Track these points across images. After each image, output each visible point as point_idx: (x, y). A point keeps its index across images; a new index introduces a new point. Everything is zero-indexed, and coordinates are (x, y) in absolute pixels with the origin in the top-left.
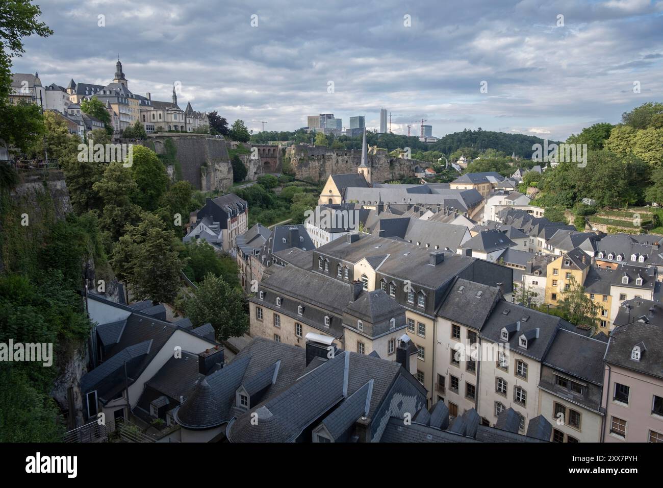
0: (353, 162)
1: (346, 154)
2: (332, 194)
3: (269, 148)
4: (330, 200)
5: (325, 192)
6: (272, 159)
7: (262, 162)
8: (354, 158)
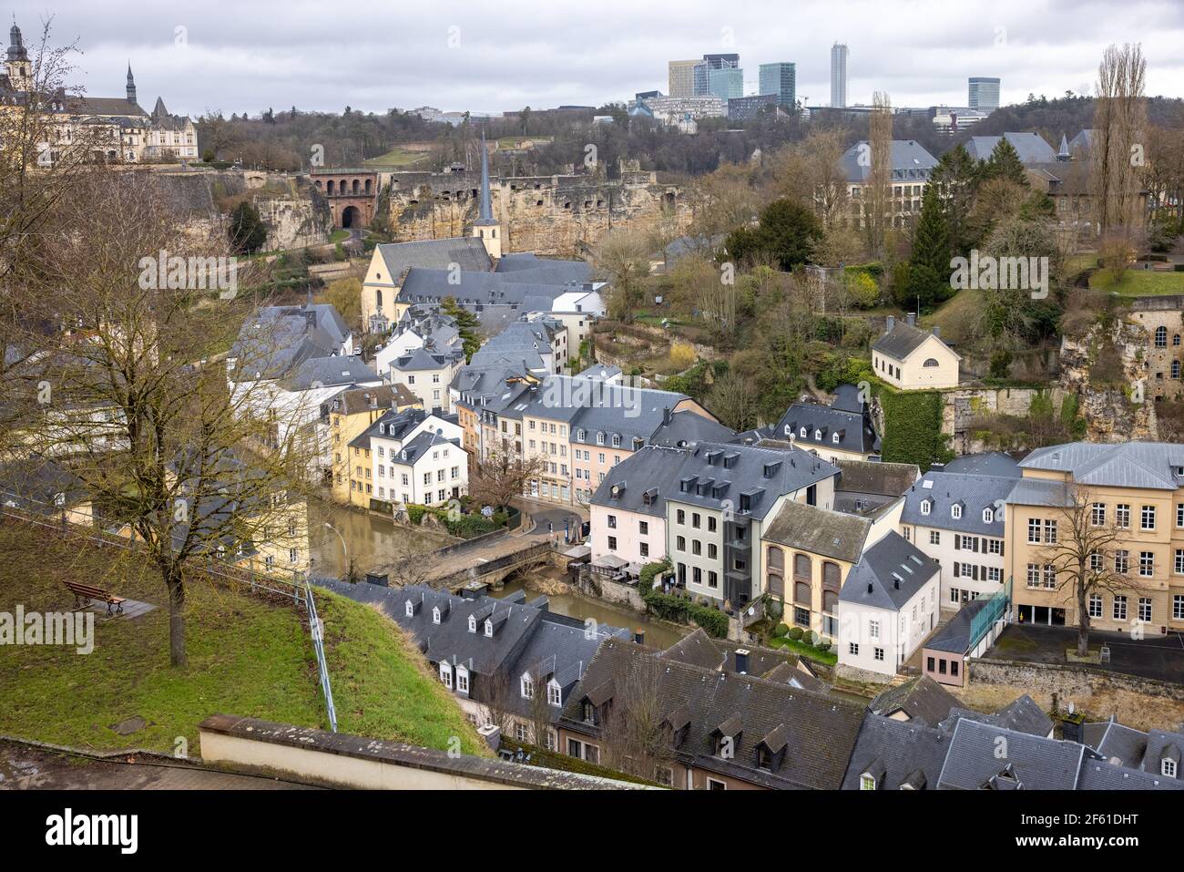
0: (556, 202)
1: (538, 187)
2: (381, 281)
3: (356, 178)
4: (379, 293)
5: (370, 277)
6: (363, 200)
7: (337, 209)
8: (558, 194)
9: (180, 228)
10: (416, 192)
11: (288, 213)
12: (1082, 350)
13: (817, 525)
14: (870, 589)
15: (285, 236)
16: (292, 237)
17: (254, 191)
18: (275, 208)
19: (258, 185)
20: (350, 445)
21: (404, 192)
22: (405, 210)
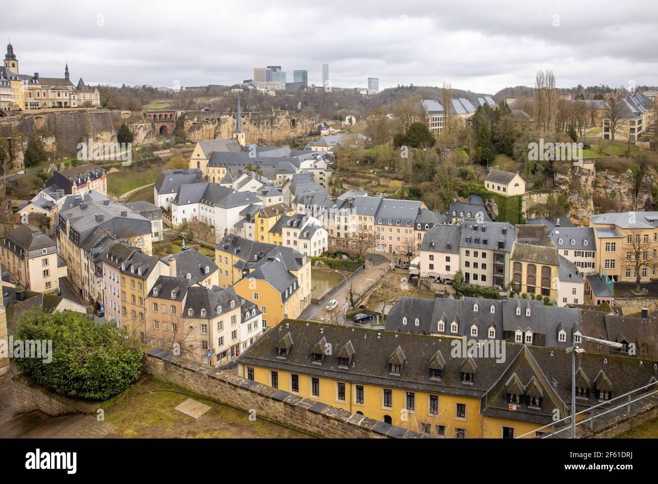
0: (251, 123)
1: (243, 117)
2: (200, 157)
3: (166, 113)
4: (198, 163)
5: (194, 156)
6: (169, 123)
7: (158, 126)
8: (252, 120)
9: (99, 136)
10: (196, 119)
11: (142, 129)
12: (567, 178)
13: (534, 252)
14: (570, 276)
15: (140, 139)
16: (143, 140)
17: (126, 119)
18: (136, 127)
19: (127, 116)
20: (270, 231)
21: (191, 119)
22: (191, 127)
